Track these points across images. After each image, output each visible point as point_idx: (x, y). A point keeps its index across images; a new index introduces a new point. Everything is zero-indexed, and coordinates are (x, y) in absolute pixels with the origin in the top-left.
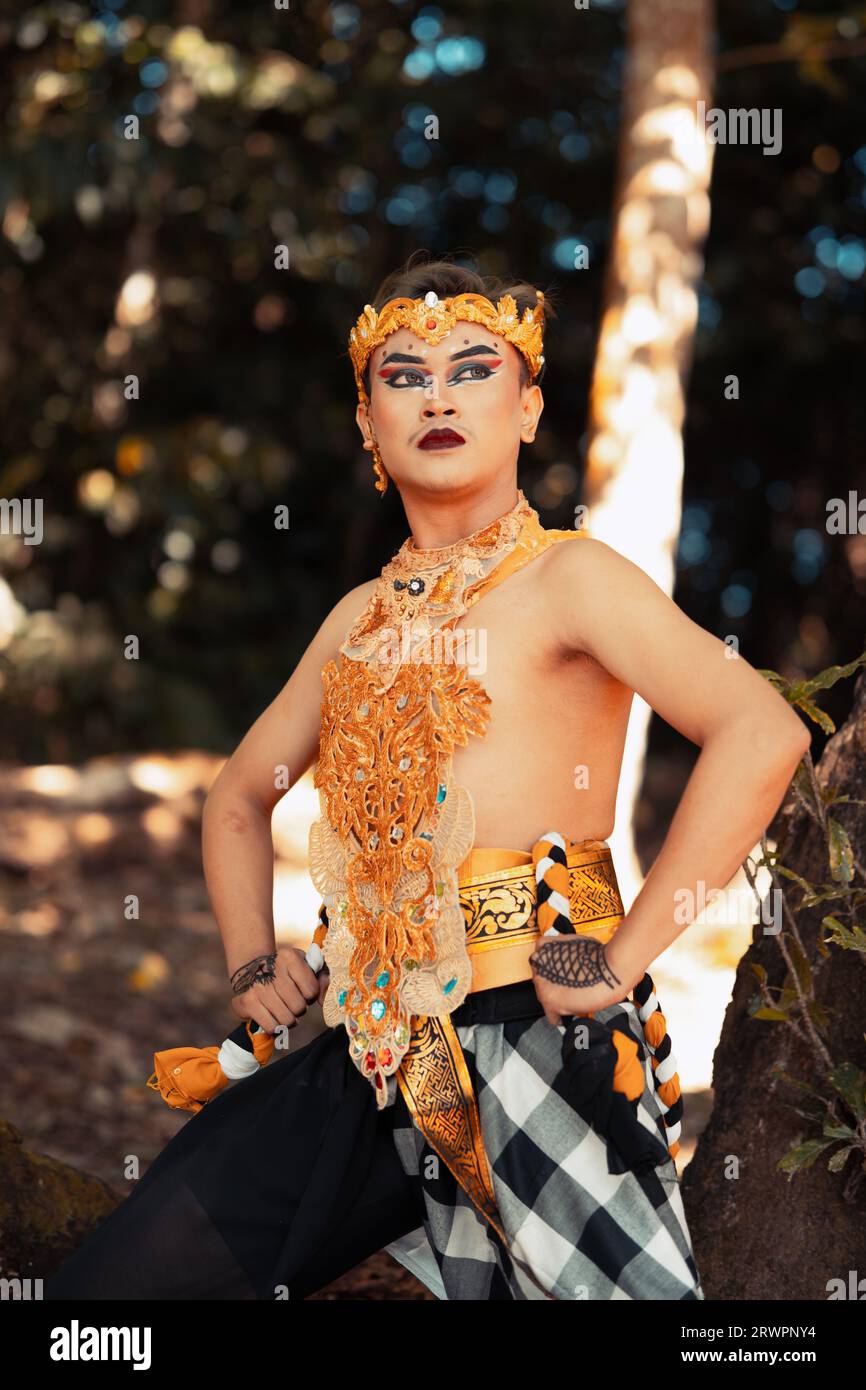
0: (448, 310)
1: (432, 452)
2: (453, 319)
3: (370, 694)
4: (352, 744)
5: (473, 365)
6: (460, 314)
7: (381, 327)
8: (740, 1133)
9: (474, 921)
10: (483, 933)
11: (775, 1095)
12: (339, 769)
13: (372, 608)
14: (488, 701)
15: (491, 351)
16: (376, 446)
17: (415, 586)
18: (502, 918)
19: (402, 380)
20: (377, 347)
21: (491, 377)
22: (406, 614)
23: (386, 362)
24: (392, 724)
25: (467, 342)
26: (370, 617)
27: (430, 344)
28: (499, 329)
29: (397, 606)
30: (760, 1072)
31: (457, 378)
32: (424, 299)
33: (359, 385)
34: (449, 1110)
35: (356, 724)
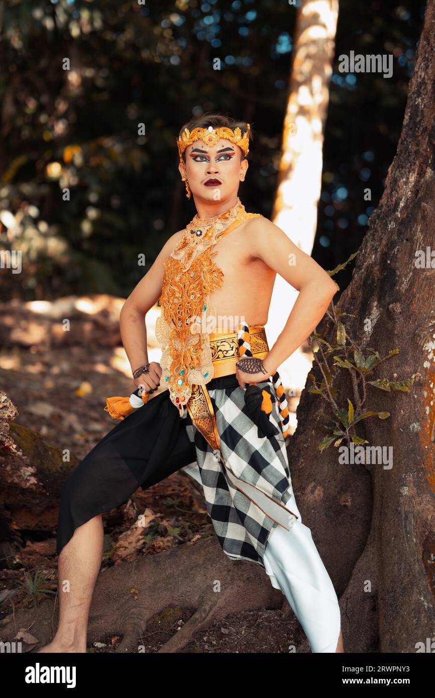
0: (216, 133)
1: (209, 187)
2: (218, 137)
3: (181, 272)
4: (174, 290)
5: (225, 155)
6: (221, 136)
7: (192, 138)
8: (306, 435)
9: (215, 353)
10: (218, 358)
11: (318, 422)
12: (168, 298)
13: (183, 240)
14: (223, 275)
15: (231, 149)
16: (187, 180)
17: (199, 233)
18: (225, 352)
19: (199, 159)
20: (189, 145)
21: (231, 159)
22: (195, 242)
23: (193, 151)
24: (188, 283)
25: (223, 146)
26: (182, 244)
27: (210, 147)
28: (235, 141)
29: (192, 240)
30: (314, 414)
31: (219, 159)
32: (208, 129)
33: (181, 156)
34: (205, 418)
35: (176, 282)
